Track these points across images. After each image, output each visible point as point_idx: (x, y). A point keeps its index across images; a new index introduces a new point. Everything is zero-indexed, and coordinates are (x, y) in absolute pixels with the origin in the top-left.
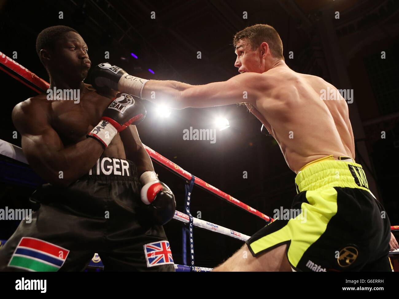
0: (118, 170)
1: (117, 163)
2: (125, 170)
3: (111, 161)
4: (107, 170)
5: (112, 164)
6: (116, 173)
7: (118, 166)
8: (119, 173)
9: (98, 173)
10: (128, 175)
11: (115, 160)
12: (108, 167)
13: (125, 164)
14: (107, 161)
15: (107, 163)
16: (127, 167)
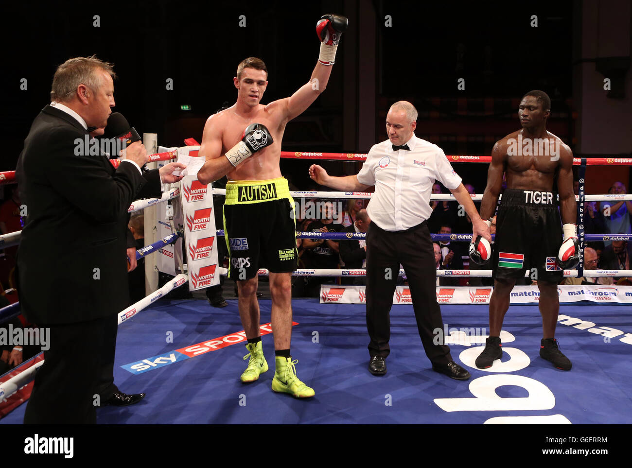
0: (544, 200)
1: (544, 195)
2: (549, 200)
3: (540, 194)
4: (537, 200)
5: (540, 196)
6: (543, 202)
7: (545, 198)
8: (545, 202)
9: (531, 202)
10: (551, 203)
11: (543, 193)
12: (538, 198)
13: (550, 196)
14: (537, 194)
15: (537, 196)
16: (551, 198)
